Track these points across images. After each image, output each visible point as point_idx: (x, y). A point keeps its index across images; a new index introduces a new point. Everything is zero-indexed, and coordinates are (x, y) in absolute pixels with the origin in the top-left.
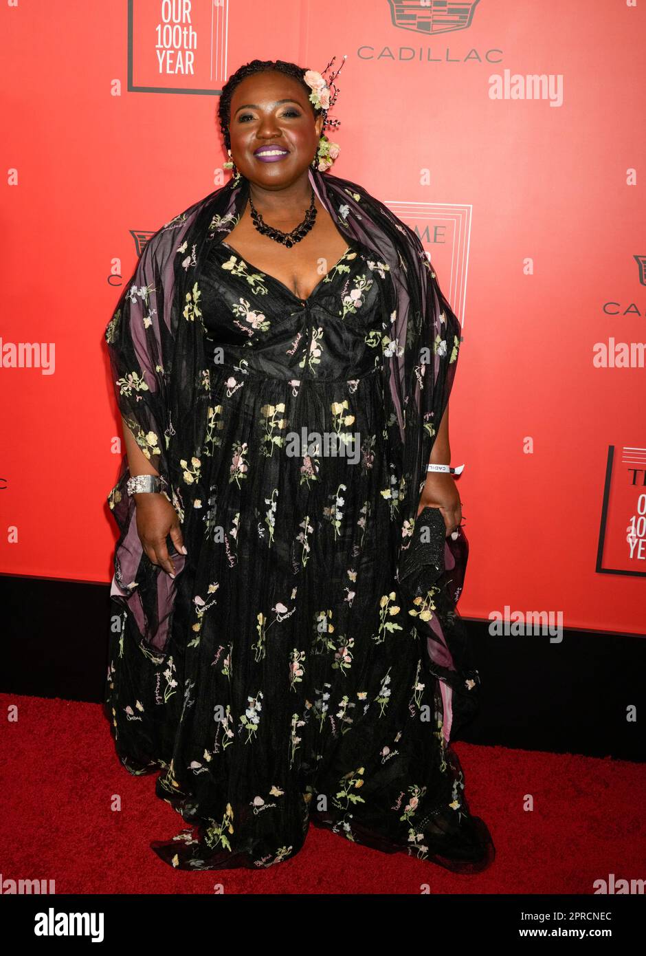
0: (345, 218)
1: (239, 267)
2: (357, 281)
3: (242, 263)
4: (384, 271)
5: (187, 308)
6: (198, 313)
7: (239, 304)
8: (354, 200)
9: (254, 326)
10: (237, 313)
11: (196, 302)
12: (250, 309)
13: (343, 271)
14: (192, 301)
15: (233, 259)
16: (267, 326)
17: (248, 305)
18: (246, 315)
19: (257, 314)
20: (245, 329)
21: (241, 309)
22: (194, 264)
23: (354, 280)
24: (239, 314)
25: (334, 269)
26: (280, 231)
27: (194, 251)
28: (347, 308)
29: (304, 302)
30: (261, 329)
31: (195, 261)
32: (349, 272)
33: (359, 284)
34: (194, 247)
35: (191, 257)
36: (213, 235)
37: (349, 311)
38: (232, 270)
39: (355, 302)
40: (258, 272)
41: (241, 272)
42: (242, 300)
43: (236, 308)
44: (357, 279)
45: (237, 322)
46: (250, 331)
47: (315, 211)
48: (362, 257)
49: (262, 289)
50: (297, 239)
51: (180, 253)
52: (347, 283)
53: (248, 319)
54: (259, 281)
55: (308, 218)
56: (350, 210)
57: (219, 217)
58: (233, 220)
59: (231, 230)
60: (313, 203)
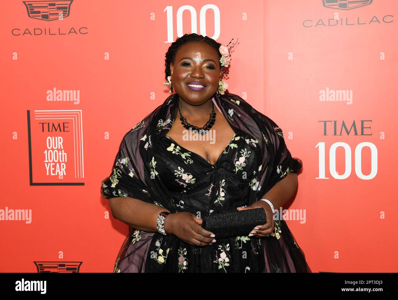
0: (231, 116)
1: (176, 149)
2: (242, 153)
3: (178, 147)
4: (255, 143)
6: (157, 173)
7: (178, 170)
8: (236, 104)
9: (187, 182)
10: (177, 175)
11: (154, 167)
12: (184, 173)
13: (234, 147)
14: (152, 168)
15: (173, 145)
16: (194, 181)
17: (183, 170)
18: (182, 176)
19: (188, 175)
20: (182, 183)
21: (179, 173)
23: (240, 152)
24: (178, 175)
25: (229, 145)
26: (197, 127)
27: (150, 139)
28: (238, 168)
29: (213, 166)
30: (190, 183)
31: (151, 145)
32: (237, 148)
33: (243, 154)
34: (149, 137)
35: (149, 142)
36: (160, 131)
37: (239, 170)
38: (172, 151)
39: (242, 164)
40: (187, 151)
41: (178, 152)
42: (179, 168)
43: (176, 172)
44: (242, 151)
45: (177, 180)
46: (185, 184)
47: (215, 114)
48: (242, 137)
49: (190, 161)
51: (143, 141)
52: (237, 154)
53: (183, 178)
54: (188, 156)
55: (211, 118)
56: (234, 112)
57: (162, 121)
58: (171, 122)
59: (171, 128)
60: (213, 109)
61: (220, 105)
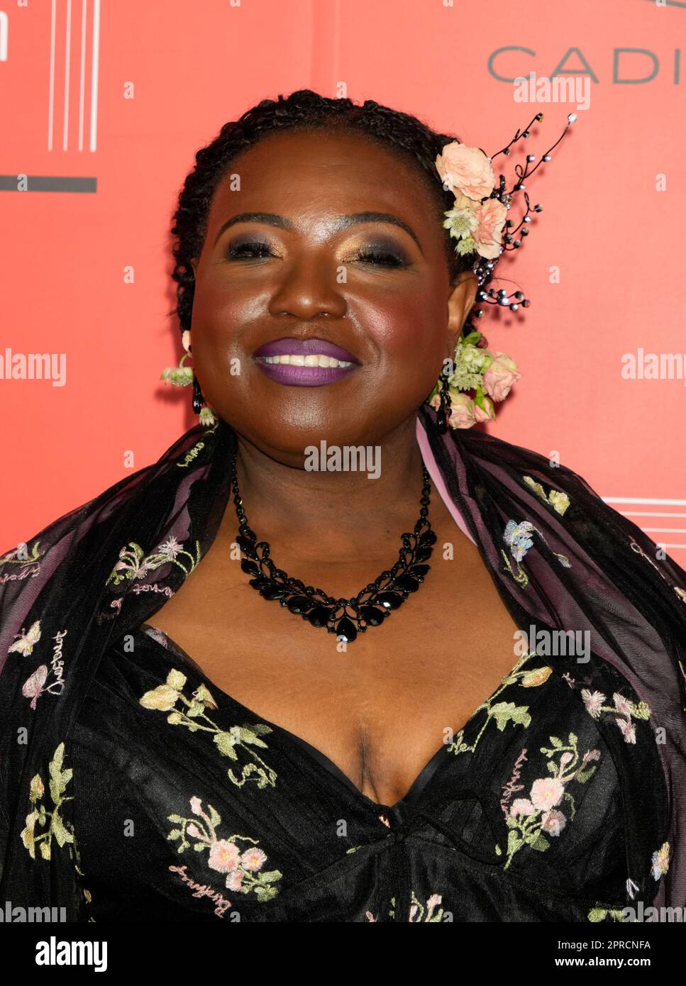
0: (519, 559)
1: (192, 704)
2: (550, 754)
3: (203, 693)
4: (634, 720)
5: (31, 820)
6: (64, 837)
7: (188, 813)
8: (550, 509)
9: (233, 884)
10: (179, 841)
11: (59, 801)
12: (222, 833)
13: (510, 722)
14: (47, 801)
15: (177, 679)
16: (273, 884)
17: (215, 819)
18: (207, 851)
19: (243, 847)
20: (203, 891)
21: (193, 831)
22: (57, 688)
23: (543, 750)
24: (186, 844)
25: (484, 711)
26: (320, 592)
27: (58, 649)
28: (520, 835)
29: (388, 812)
30: (253, 894)
31: (60, 681)
32: (527, 725)
33: (558, 763)
34: (59, 637)
35: (50, 667)
36: (117, 603)
37: (526, 845)
38: (169, 713)
39: (545, 818)
40: (247, 718)
41: (198, 720)
42: (196, 804)
43: (178, 826)
44: (551, 747)
45: (181, 870)
46: (219, 899)
47: (431, 538)
48: (567, 677)
49: (261, 772)
50: (374, 616)
51: (18, 655)
52: (522, 757)
53: (214, 863)
54: (253, 747)
55: (409, 557)
56: (535, 537)
57: (138, 552)
58: (180, 557)
59: (175, 590)
60: (424, 512)
61: (464, 490)
